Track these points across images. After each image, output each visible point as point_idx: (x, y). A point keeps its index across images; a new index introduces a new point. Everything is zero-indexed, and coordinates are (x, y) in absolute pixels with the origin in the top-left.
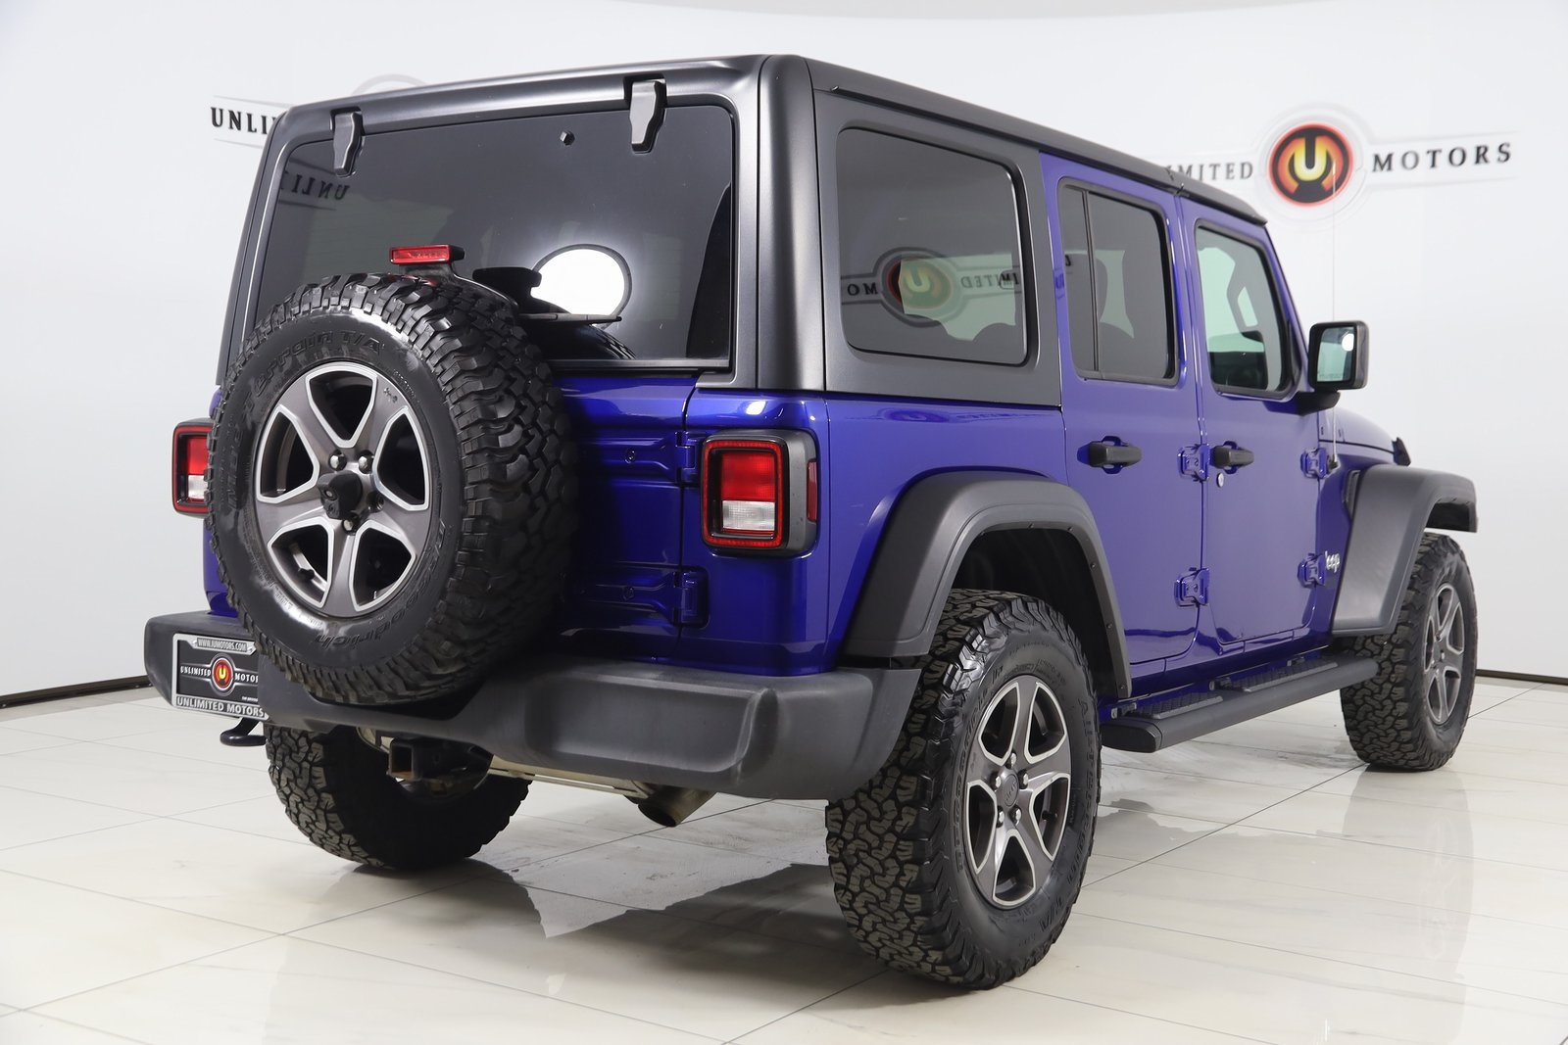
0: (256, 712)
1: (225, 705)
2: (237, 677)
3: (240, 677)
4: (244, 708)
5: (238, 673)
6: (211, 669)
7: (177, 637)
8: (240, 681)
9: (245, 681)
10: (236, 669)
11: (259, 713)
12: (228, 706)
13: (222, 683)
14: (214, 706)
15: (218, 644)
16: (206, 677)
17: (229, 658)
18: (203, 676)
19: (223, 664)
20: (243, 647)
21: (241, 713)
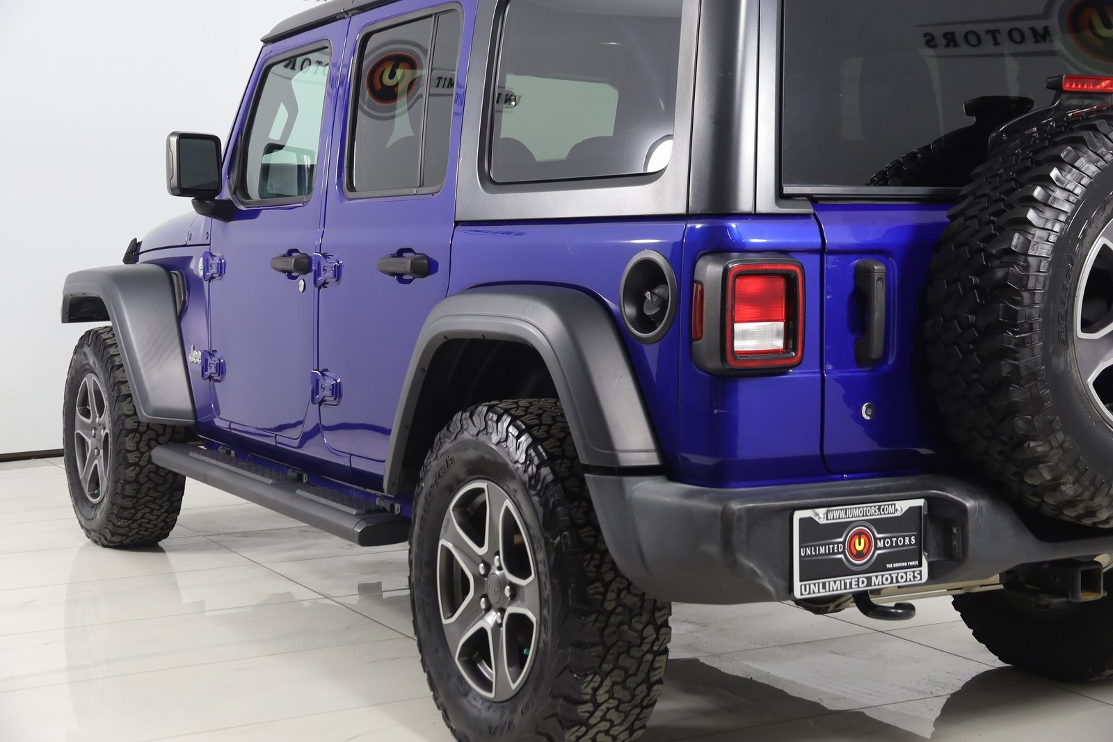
0: (910, 576)
1: (869, 579)
2: (880, 544)
3: (884, 542)
4: (894, 576)
5: (880, 539)
6: (843, 543)
7: (798, 515)
8: (885, 547)
9: (891, 546)
10: (878, 536)
11: (914, 577)
12: (874, 578)
13: (860, 555)
14: (854, 583)
15: (856, 512)
16: (838, 553)
17: (868, 524)
18: (834, 553)
19: (859, 534)
20: (891, 509)
21: (892, 582)
